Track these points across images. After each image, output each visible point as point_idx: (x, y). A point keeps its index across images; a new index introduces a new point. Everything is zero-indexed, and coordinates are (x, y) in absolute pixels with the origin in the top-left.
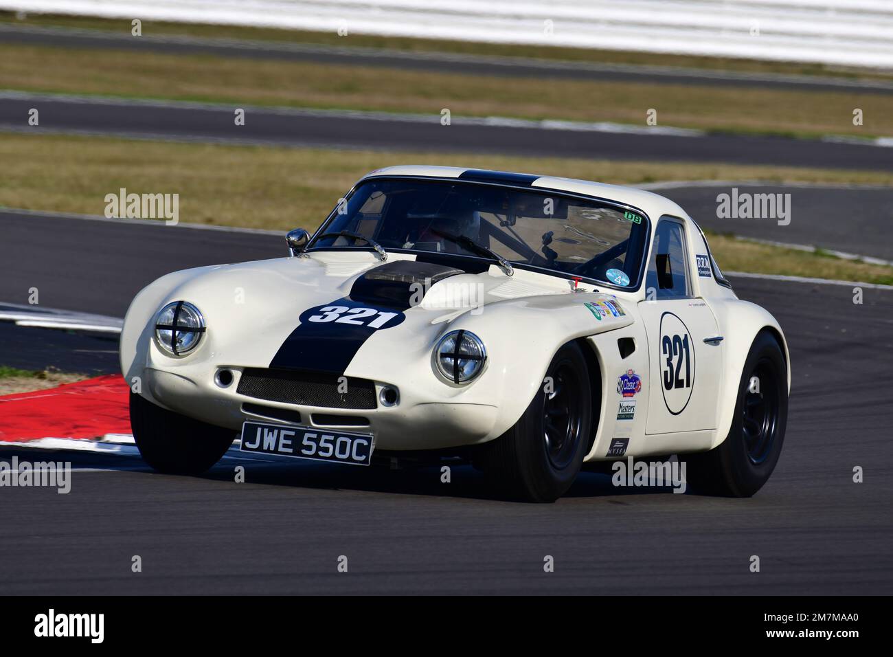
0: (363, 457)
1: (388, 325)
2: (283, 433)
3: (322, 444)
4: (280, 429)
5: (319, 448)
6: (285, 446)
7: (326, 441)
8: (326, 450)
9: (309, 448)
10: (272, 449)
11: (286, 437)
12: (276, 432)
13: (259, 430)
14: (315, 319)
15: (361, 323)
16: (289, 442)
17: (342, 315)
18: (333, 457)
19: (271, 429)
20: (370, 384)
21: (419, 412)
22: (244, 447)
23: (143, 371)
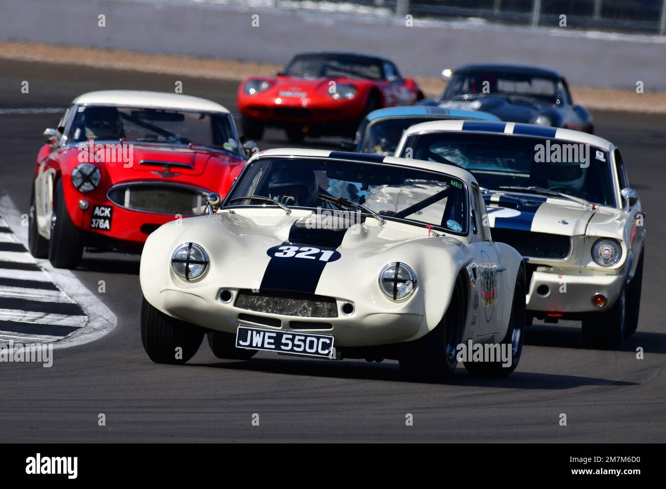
0: (326, 352)
1: (331, 259)
2: (267, 334)
3: (296, 342)
4: (264, 332)
5: (294, 345)
6: (269, 343)
7: (299, 340)
8: (299, 346)
9: (287, 345)
10: (259, 345)
11: (270, 337)
12: (262, 334)
13: (250, 332)
14: (277, 255)
15: (314, 258)
16: (272, 341)
17: (298, 252)
18: (304, 351)
19: (258, 332)
20: (332, 300)
21: (371, 320)
22: (239, 344)
23: (161, 292)
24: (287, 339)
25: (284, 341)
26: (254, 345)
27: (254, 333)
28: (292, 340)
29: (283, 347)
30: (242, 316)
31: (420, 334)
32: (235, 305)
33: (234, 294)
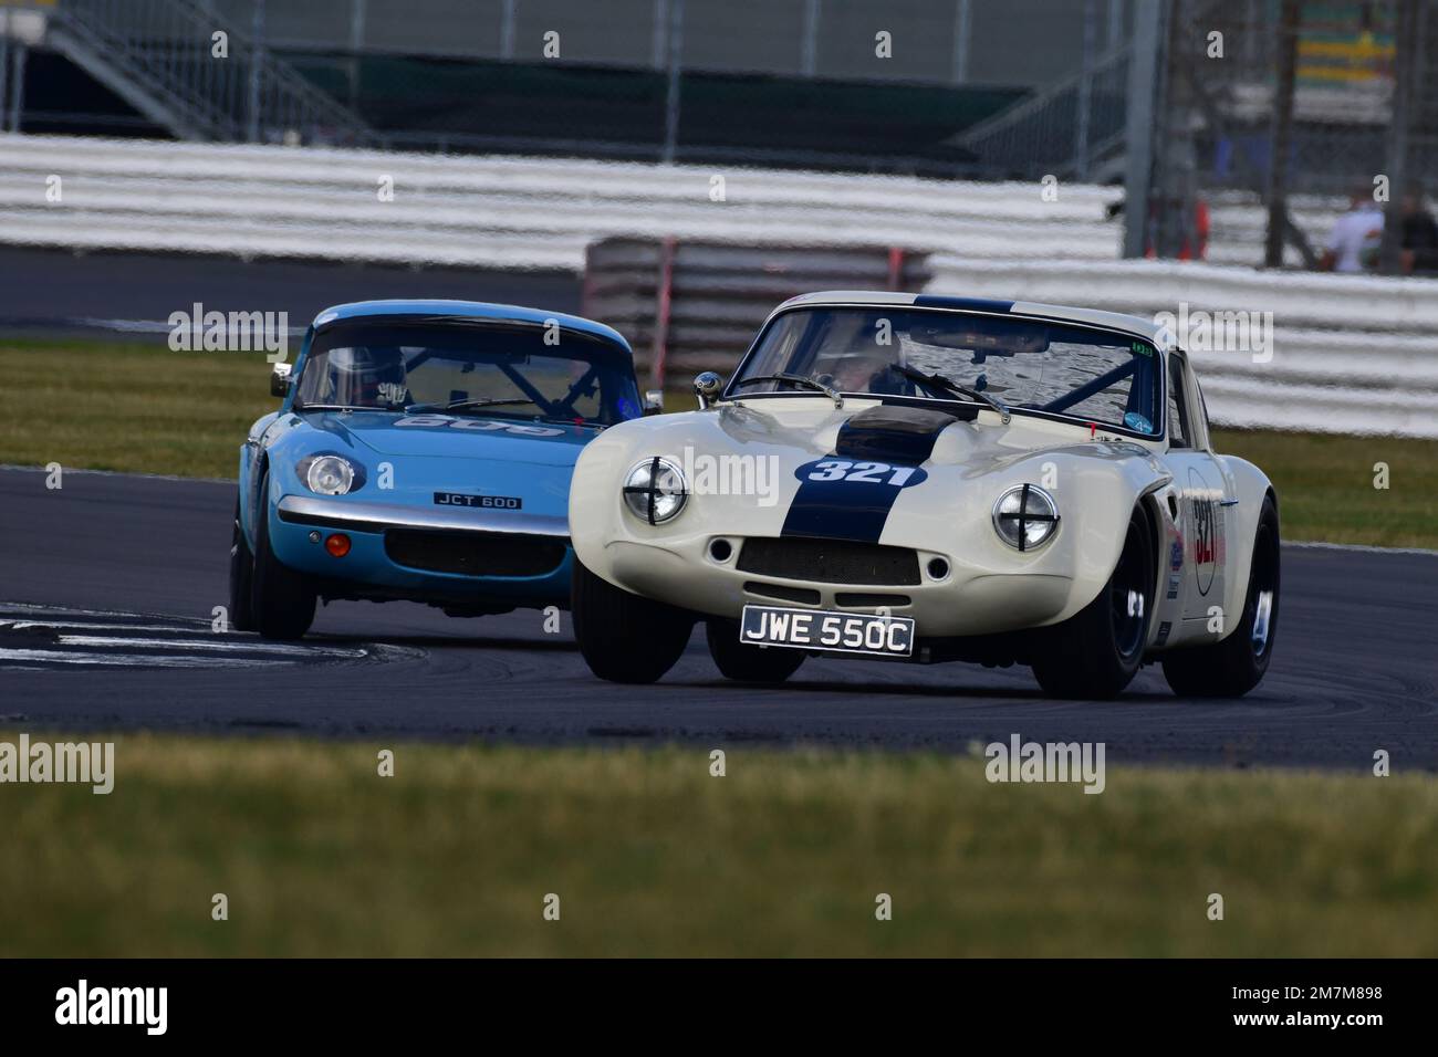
0: (902, 647)
1: (910, 482)
2: (796, 618)
3: (848, 631)
4: (791, 614)
5: (844, 636)
6: (799, 634)
7: (853, 627)
8: (853, 638)
9: (831, 636)
10: (782, 638)
11: (800, 623)
12: (786, 617)
13: (765, 615)
14: (814, 476)
15: (878, 480)
16: (805, 630)
17: (849, 471)
18: (863, 646)
19: (780, 615)
20: (911, 554)
21: (978, 587)
22: (746, 637)
23: (607, 547)
24: (831, 625)
25: (825, 629)
26: (773, 637)
27: (773, 616)
28: (841, 627)
29: (824, 640)
30: (750, 586)
31: (1069, 612)
32: (739, 567)
33: (736, 546)
